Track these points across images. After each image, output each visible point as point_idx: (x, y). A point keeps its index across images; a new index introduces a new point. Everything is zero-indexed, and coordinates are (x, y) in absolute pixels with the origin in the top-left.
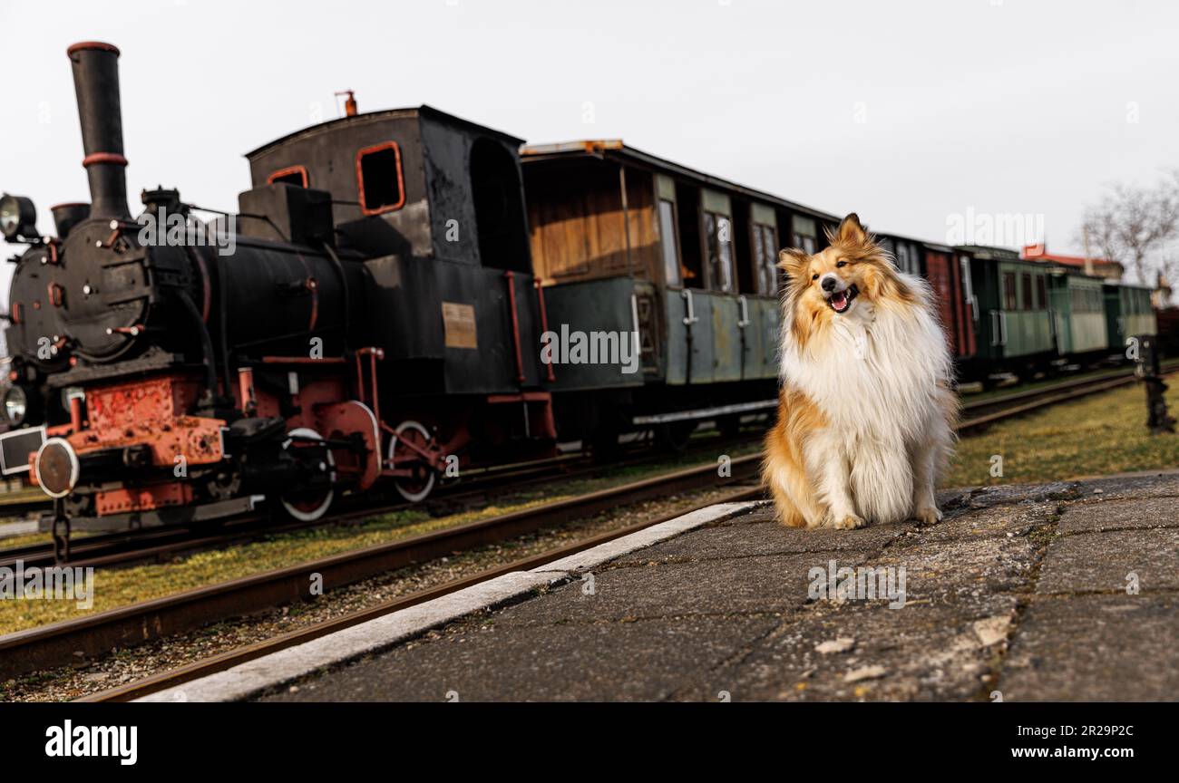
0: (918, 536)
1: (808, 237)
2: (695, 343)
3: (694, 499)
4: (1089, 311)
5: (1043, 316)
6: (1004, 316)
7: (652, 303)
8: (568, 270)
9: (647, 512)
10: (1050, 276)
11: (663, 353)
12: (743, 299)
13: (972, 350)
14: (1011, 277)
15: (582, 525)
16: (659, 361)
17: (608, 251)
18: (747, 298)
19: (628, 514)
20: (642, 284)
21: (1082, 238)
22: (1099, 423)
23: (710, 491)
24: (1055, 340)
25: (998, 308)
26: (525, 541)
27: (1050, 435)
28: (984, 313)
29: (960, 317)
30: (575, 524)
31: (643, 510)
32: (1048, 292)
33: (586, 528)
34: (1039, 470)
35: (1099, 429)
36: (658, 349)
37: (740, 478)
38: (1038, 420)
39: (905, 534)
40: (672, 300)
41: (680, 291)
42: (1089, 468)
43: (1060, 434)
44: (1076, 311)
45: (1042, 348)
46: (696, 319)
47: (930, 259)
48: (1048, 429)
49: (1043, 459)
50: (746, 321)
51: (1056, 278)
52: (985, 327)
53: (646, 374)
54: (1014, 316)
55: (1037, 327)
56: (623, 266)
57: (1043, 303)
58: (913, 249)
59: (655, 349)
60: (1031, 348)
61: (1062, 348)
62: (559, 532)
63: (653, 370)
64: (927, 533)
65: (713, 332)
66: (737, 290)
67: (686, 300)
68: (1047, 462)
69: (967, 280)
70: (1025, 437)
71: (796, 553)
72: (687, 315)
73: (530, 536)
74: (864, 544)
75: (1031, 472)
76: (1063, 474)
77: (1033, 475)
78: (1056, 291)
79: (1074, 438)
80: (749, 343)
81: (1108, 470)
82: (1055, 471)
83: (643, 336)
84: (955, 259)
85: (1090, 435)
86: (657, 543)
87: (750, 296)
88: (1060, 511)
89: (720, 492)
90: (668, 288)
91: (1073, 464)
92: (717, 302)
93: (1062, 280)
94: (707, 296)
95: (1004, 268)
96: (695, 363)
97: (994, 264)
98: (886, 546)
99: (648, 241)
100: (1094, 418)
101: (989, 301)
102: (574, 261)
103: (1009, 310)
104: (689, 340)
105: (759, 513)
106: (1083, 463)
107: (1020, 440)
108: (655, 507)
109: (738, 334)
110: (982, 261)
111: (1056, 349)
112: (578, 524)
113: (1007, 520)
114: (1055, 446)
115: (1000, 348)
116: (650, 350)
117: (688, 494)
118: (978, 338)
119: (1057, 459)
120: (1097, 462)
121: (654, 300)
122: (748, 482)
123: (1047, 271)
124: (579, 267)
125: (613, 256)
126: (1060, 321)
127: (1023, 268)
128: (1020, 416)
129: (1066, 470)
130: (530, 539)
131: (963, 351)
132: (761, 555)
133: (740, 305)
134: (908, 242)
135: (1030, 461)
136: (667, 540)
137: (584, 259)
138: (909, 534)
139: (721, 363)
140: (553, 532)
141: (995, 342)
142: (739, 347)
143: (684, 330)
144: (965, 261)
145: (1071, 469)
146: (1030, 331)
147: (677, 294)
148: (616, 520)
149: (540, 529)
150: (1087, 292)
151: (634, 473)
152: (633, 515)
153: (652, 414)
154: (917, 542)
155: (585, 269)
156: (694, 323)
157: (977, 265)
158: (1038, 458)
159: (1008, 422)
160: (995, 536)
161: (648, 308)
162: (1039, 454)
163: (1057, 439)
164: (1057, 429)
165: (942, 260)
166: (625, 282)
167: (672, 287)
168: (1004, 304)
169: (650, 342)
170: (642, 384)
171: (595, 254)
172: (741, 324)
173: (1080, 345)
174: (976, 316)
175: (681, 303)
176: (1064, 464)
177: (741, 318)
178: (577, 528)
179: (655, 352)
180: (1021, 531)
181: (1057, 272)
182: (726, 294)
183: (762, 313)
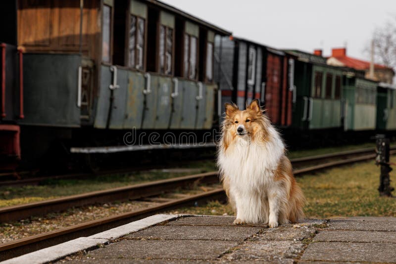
0: (258, 237)
1: (194, 36)
2: (116, 102)
3: (118, 207)
4: (367, 103)
5: (337, 105)
6: (312, 101)
7: (91, 73)
8: (35, 42)
9: (92, 212)
10: (345, 77)
11: (94, 106)
12: (148, 75)
13: (289, 122)
14: (319, 76)
15: (56, 217)
16: (91, 112)
17: (64, 34)
18: (151, 75)
19: (81, 212)
20: (86, 60)
21: (370, 49)
22: (357, 183)
23: (127, 203)
24: (342, 120)
25: (309, 96)
26: (24, 222)
27: (327, 189)
28: (300, 98)
29: (284, 99)
30: (50, 215)
31: (89, 211)
32: (342, 87)
33: (58, 218)
34: (316, 210)
35: (354, 188)
36: (91, 104)
37: (143, 196)
38: (323, 176)
39: (252, 236)
40: (104, 72)
41: (110, 67)
42: (341, 212)
43: (333, 188)
44: (358, 102)
45: (333, 125)
46: (118, 86)
47: (270, 58)
48: (327, 185)
49: (319, 204)
50: (149, 90)
51: (348, 78)
52: (299, 108)
53: (82, 120)
54: (319, 102)
55: (332, 111)
56: (74, 45)
57: (338, 95)
58: (259, 51)
59: (89, 103)
60: (326, 125)
61: (347, 127)
62: (43, 220)
63: (87, 117)
64: (262, 236)
65: (127, 95)
66: (145, 68)
67: (113, 73)
68: (321, 206)
69: (292, 75)
70: (314, 188)
71: (207, 240)
72: (112, 83)
73: (26, 221)
74: (236, 238)
75: (311, 211)
76: (328, 214)
77: (312, 213)
78: (347, 87)
79: (340, 192)
80: (149, 105)
81: (351, 214)
82: (324, 212)
83: (83, 94)
84: (285, 60)
85: (349, 191)
86: (139, 231)
87: (153, 73)
88: (316, 232)
89: (132, 204)
90: (102, 64)
91: (334, 209)
92: (132, 76)
93: (352, 81)
94: (126, 71)
95: (316, 69)
96: (113, 115)
97: (310, 65)
98: (245, 240)
99: (92, 31)
100: (355, 180)
101: (304, 91)
102: (41, 37)
103: (316, 97)
104: (112, 100)
105: (181, 220)
106: (339, 209)
107: (310, 190)
108: (96, 210)
109: (142, 99)
110: (302, 63)
111: (342, 127)
112: (52, 216)
113: (295, 234)
114: (329, 196)
115: (307, 122)
116: (86, 104)
117: (114, 204)
118: (293, 114)
119: (327, 205)
120: (346, 209)
121: (92, 70)
122: (148, 199)
123: (344, 73)
124: (44, 41)
125: (68, 37)
126: (347, 108)
127: (328, 70)
128: (313, 173)
129: (329, 212)
130: (27, 222)
131: (283, 122)
132: (192, 239)
133: (146, 79)
134: (256, 46)
135: (313, 205)
136: (143, 229)
137: (47, 36)
138: (254, 236)
139: (129, 117)
140: (40, 219)
141: (304, 118)
142: (142, 106)
143: (109, 93)
144: (291, 61)
145: (333, 211)
146: (327, 114)
147: (107, 69)
148: (74, 215)
149: (32, 217)
150: (367, 90)
151: (66, 184)
152: (84, 213)
153: (83, 146)
154: (258, 239)
155: (47, 43)
156: (116, 89)
157: (299, 65)
158: (317, 203)
159: (305, 177)
160: (289, 240)
161: (88, 76)
162: (318, 201)
163: (330, 192)
164: (332, 185)
165: (277, 60)
166: (77, 58)
167: (105, 63)
168: (313, 93)
169: (87, 98)
170: (79, 126)
171: (56, 34)
172: (145, 92)
173: (358, 126)
174: (294, 100)
175: (109, 75)
176: (329, 209)
177: (146, 88)
178: (53, 218)
179: (89, 105)
180: (300, 239)
181: (350, 75)
182: (138, 71)
183: (159, 85)
